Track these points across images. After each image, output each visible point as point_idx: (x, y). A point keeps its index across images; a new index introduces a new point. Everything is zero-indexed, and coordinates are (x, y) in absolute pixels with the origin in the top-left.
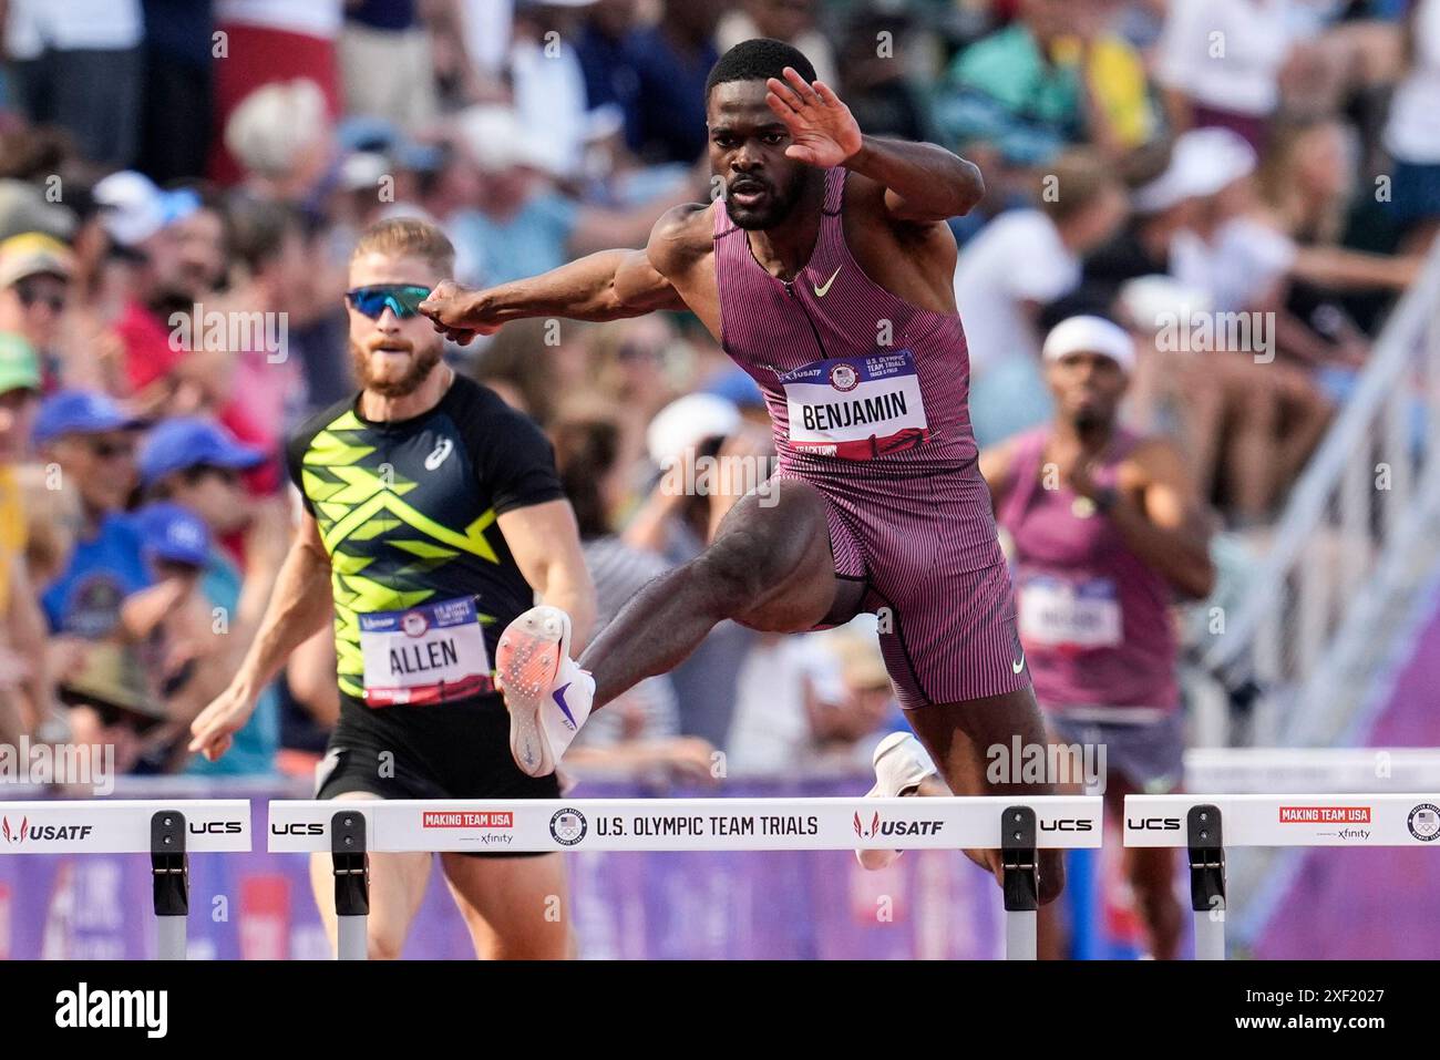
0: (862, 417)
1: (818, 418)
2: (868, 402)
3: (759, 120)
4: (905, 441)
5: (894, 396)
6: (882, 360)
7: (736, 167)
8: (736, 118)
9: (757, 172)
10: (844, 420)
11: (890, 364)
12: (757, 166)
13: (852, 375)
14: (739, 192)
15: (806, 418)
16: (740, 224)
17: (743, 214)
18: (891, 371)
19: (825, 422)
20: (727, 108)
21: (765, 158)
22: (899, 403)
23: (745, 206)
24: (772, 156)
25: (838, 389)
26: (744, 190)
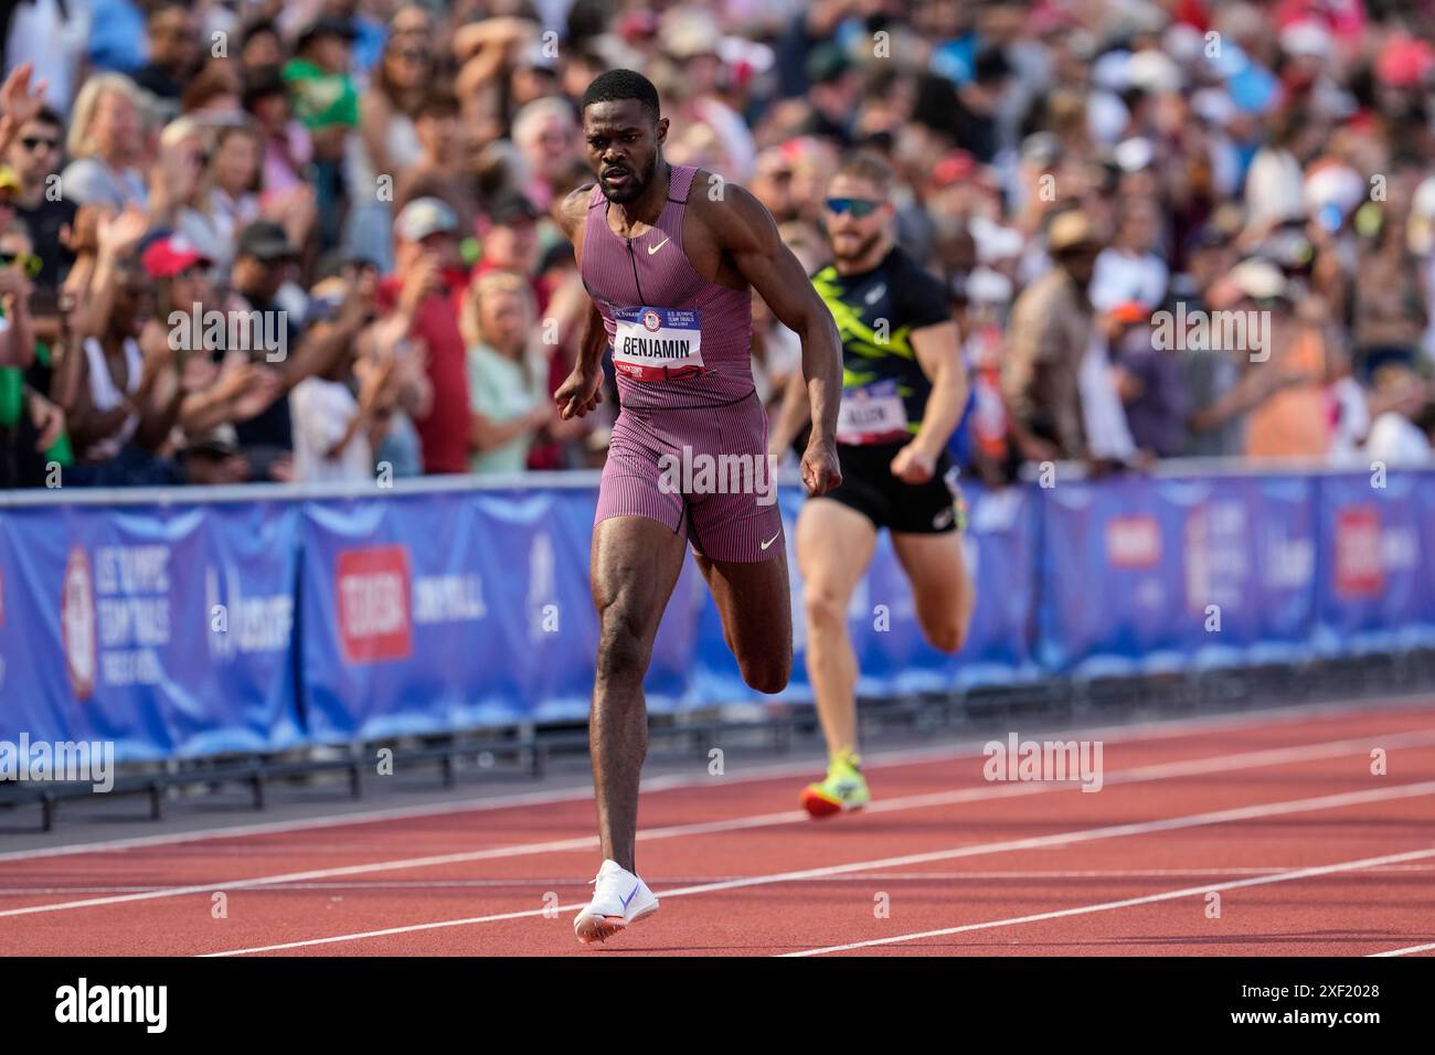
0: (660, 353)
1: (633, 346)
2: (664, 342)
3: (618, 126)
4: (687, 373)
5: (682, 342)
6: (678, 314)
7: (606, 160)
8: (602, 126)
9: (621, 162)
10: (648, 352)
11: (684, 319)
12: (621, 157)
13: (657, 321)
14: (610, 177)
15: (625, 345)
16: (611, 199)
17: (613, 191)
18: (683, 324)
19: (636, 350)
20: (597, 120)
21: (627, 152)
22: (685, 346)
23: (614, 186)
24: (632, 150)
25: (648, 329)
26: (611, 175)
